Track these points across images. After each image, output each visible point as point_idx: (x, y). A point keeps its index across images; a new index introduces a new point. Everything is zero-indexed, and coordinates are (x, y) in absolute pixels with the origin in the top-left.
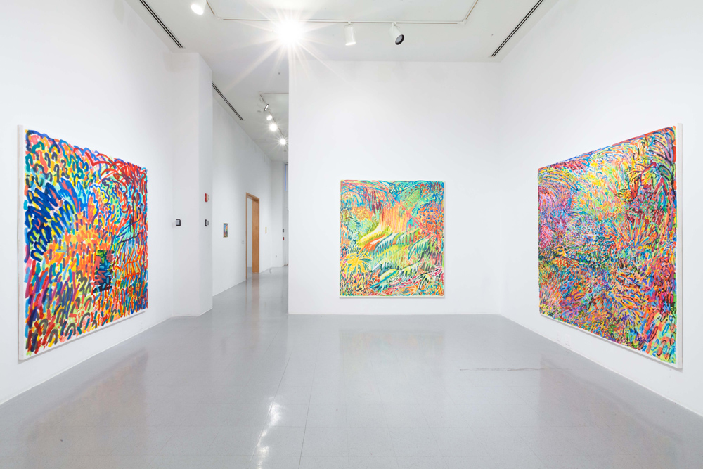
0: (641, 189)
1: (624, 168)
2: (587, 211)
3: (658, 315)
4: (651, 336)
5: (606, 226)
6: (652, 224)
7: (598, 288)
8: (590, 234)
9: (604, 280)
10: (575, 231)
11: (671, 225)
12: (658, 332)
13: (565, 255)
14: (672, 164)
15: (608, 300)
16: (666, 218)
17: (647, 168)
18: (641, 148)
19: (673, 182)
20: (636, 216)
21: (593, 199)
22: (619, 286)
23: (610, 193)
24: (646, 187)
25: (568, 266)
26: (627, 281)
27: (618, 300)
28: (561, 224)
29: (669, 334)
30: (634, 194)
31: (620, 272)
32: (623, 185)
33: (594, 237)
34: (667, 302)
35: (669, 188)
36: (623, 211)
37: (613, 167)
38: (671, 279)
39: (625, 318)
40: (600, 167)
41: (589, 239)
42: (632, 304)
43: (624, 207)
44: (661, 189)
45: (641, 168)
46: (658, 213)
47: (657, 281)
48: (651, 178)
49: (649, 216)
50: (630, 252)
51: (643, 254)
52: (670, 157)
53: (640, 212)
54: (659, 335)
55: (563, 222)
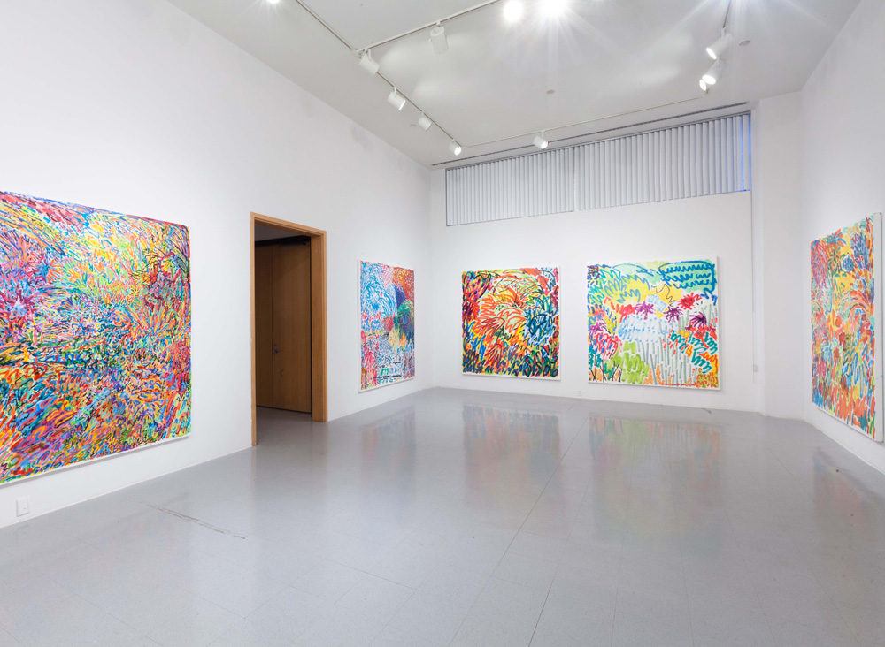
0: (160, 275)
1: (143, 248)
2: (85, 289)
3: (178, 395)
4: (170, 419)
5: (117, 310)
6: (172, 311)
7: (103, 393)
8: (89, 322)
9: (114, 380)
10: (58, 318)
11: (187, 312)
12: (178, 412)
13: (31, 359)
14: (187, 258)
15: (120, 404)
16: (183, 306)
17: (166, 256)
18: (161, 234)
19: (188, 276)
20: (156, 303)
21: (95, 273)
22: (136, 381)
23: (123, 271)
24: (166, 274)
25: (38, 376)
26: (146, 373)
27: (133, 398)
28: (18, 304)
29: (185, 410)
30: (153, 278)
31: (136, 365)
32: (141, 266)
33: (98, 326)
34: (184, 381)
35: (185, 279)
36: (141, 295)
37: (128, 242)
38: (188, 361)
39: (143, 415)
40: (108, 234)
41: (88, 329)
42: (151, 396)
43: (141, 291)
44: (178, 279)
45: (161, 254)
46: (176, 301)
47: (177, 364)
48: (169, 266)
49: (168, 303)
50: (149, 340)
51: (163, 341)
52: (186, 251)
53: (160, 298)
54: (178, 416)
55: (26, 301)
